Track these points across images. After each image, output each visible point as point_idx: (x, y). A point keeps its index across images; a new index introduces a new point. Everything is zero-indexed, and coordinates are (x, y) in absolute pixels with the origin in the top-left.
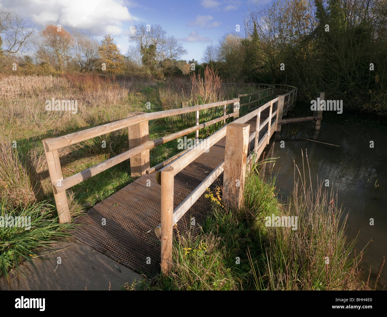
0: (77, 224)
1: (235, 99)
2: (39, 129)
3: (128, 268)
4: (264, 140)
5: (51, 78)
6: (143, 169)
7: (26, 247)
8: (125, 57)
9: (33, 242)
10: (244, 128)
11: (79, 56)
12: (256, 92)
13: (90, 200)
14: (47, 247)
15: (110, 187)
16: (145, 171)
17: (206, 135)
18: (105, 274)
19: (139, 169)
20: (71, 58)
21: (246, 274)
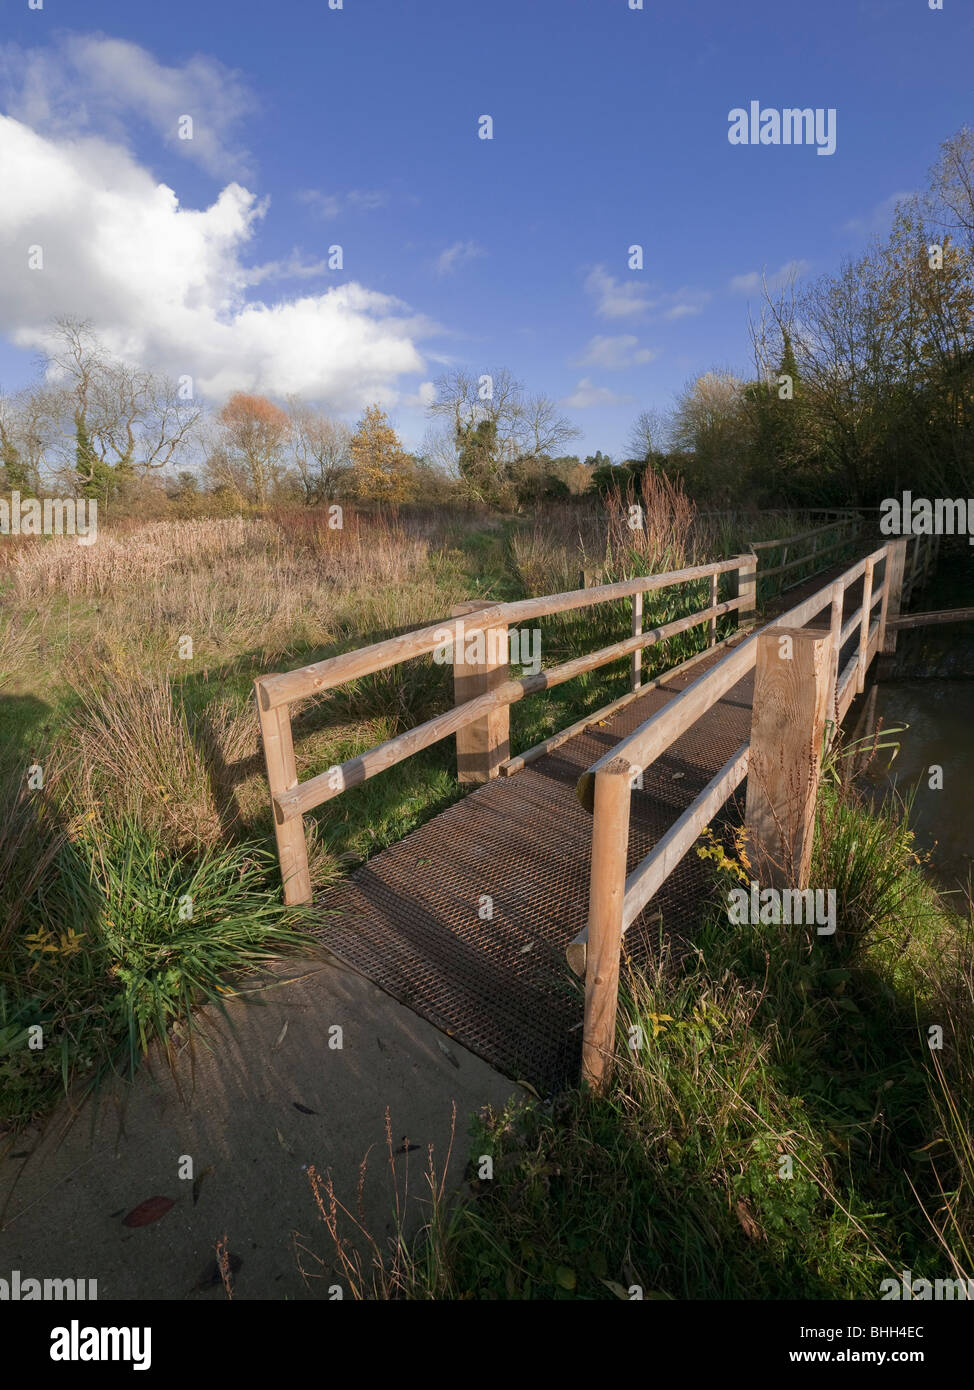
0: (328, 910)
1: (742, 558)
2: (218, 651)
3: (479, 1056)
4: (849, 678)
5: (240, 523)
6: (491, 762)
7: (206, 964)
8: (415, 459)
9: (223, 953)
10: (817, 642)
11: (302, 464)
12: (801, 536)
13: (355, 844)
14: (257, 969)
15: (404, 810)
16: (498, 767)
17: (660, 664)
18: (415, 1065)
19: (482, 761)
20: (284, 470)
21: (860, 1126)
